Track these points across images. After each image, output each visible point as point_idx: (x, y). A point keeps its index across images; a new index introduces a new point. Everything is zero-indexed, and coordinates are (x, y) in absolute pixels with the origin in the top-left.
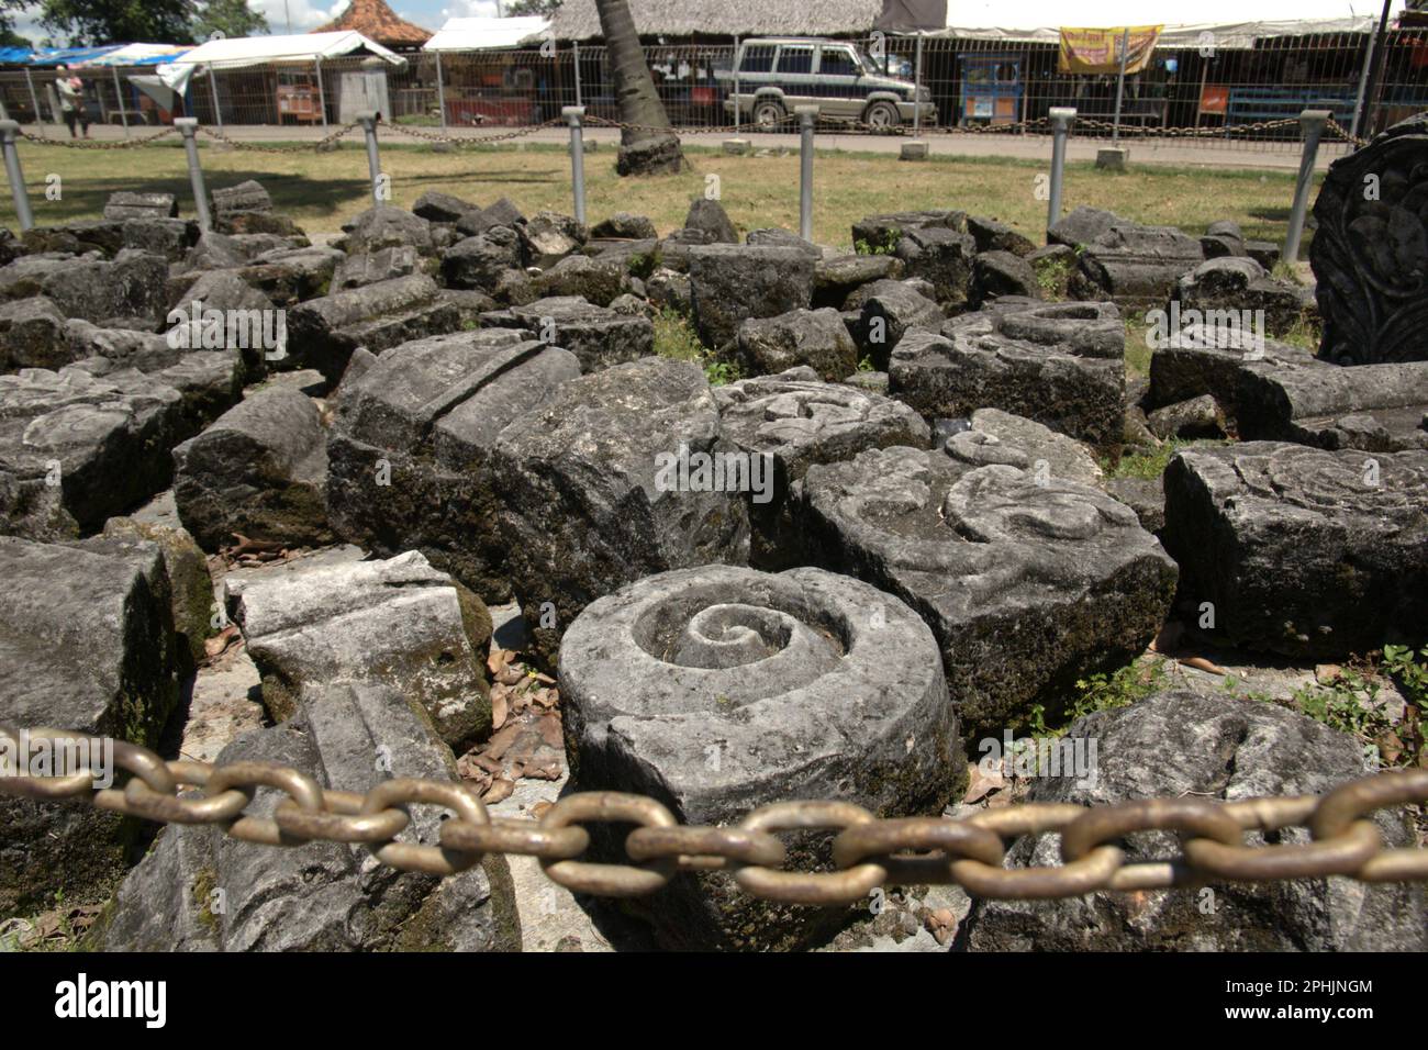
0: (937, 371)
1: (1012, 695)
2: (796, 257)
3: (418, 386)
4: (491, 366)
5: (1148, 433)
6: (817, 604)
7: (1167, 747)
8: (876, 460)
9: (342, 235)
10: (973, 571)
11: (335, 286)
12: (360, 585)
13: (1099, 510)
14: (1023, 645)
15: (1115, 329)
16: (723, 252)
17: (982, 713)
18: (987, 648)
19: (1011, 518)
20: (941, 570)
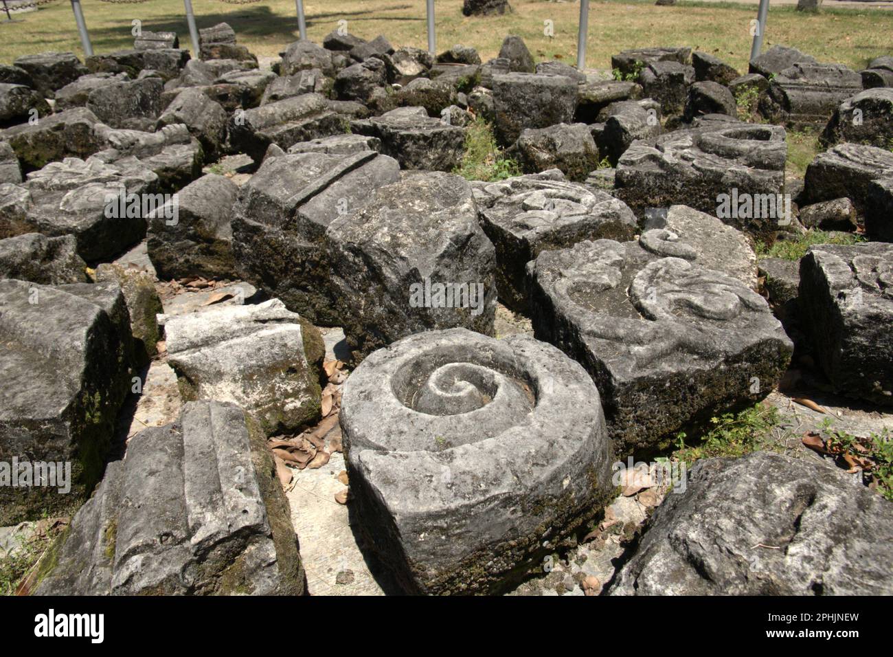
0: (648, 174)
1: (662, 428)
2: (564, 84)
3: (288, 183)
4: (338, 169)
5: (798, 223)
6: (523, 365)
7: (752, 505)
8: (587, 249)
9: (279, 59)
10: (640, 342)
11: (264, 99)
12: (238, 322)
13: (741, 299)
14: (671, 396)
15: (780, 149)
16: (515, 80)
17: (639, 439)
18: (645, 398)
19: (676, 301)
20: (618, 339)
